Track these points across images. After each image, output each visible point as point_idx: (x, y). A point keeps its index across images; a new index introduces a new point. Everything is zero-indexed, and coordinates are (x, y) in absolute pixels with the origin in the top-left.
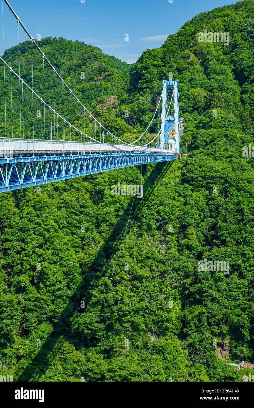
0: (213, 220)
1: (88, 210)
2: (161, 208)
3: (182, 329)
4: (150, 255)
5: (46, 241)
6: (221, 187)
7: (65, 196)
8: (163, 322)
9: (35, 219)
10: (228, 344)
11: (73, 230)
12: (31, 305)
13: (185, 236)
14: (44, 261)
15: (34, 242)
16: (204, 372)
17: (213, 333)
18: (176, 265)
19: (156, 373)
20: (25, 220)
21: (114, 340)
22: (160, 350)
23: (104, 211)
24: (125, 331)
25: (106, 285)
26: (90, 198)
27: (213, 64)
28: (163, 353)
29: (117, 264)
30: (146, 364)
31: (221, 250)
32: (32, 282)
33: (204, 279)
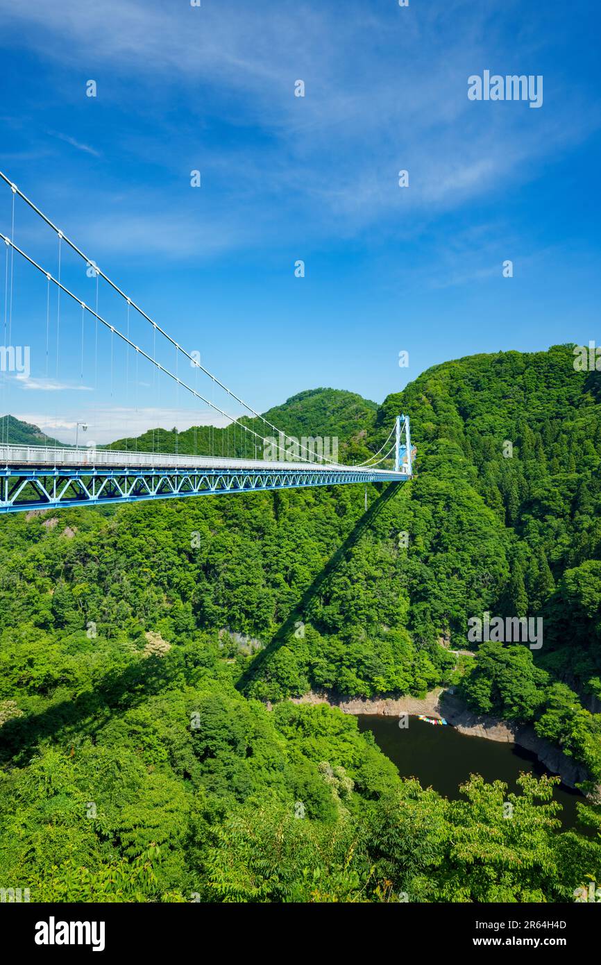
0: (437, 530)
1: (332, 521)
2: (394, 520)
3: (410, 621)
4: (383, 559)
5: (298, 546)
6: (444, 503)
7: (315, 510)
8: (394, 615)
9: (289, 528)
10: (449, 635)
11: (321, 537)
12: (284, 598)
13: (414, 544)
14: (295, 562)
15: (287, 547)
16: (427, 657)
17: (436, 625)
18: (405, 567)
19: (385, 657)
20: (281, 529)
21: (352, 629)
22: (390, 639)
23: (346, 522)
24: (361, 622)
25: (346, 584)
26: (335, 512)
27: (441, 403)
28: (393, 641)
29: (355, 566)
30: (378, 650)
31: (444, 555)
32: (286, 579)
33: (428, 580)
